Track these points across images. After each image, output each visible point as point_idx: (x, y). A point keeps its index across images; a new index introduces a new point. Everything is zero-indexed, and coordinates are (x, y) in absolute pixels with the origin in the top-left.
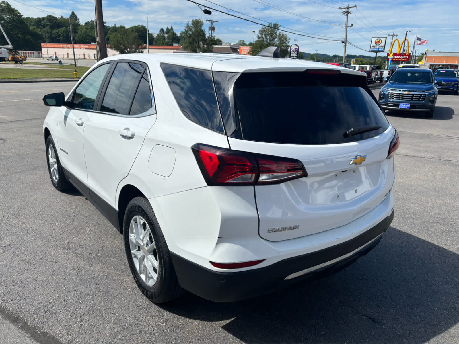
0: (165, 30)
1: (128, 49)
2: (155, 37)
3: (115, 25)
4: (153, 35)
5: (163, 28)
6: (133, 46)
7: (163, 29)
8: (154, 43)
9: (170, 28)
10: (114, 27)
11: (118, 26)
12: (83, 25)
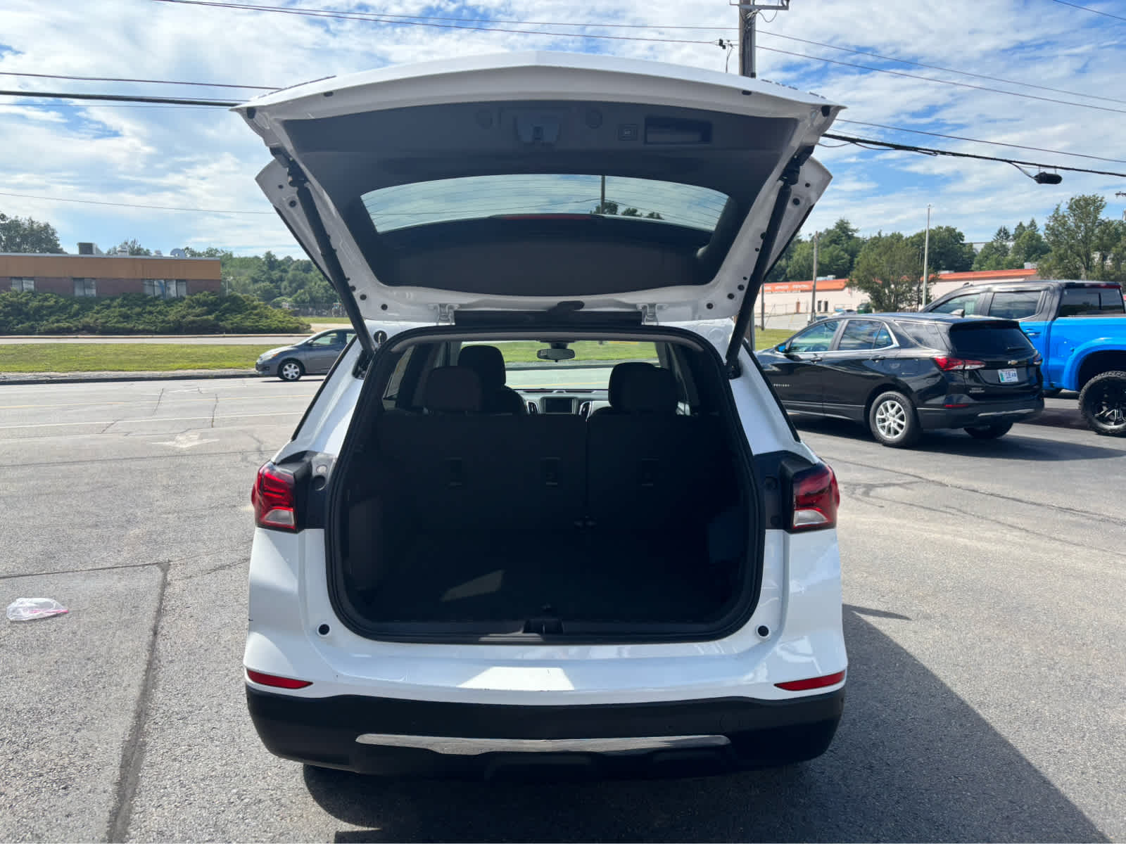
0: (1012, 231)
1: (893, 286)
2: (979, 251)
3: (879, 234)
4: (974, 246)
5: (1006, 228)
6: (905, 278)
7: (1005, 230)
8: (975, 266)
9: (1026, 224)
10: (875, 237)
11: (886, 234)
12: (807, 242)
